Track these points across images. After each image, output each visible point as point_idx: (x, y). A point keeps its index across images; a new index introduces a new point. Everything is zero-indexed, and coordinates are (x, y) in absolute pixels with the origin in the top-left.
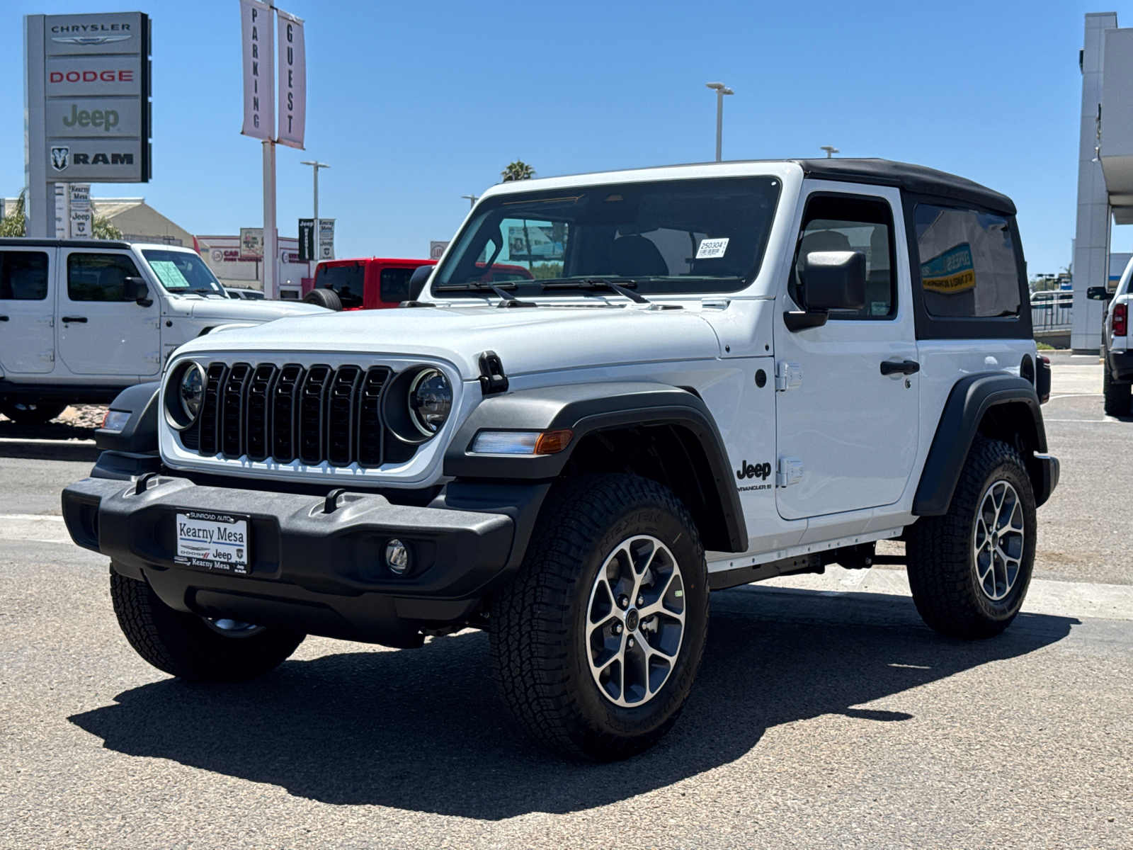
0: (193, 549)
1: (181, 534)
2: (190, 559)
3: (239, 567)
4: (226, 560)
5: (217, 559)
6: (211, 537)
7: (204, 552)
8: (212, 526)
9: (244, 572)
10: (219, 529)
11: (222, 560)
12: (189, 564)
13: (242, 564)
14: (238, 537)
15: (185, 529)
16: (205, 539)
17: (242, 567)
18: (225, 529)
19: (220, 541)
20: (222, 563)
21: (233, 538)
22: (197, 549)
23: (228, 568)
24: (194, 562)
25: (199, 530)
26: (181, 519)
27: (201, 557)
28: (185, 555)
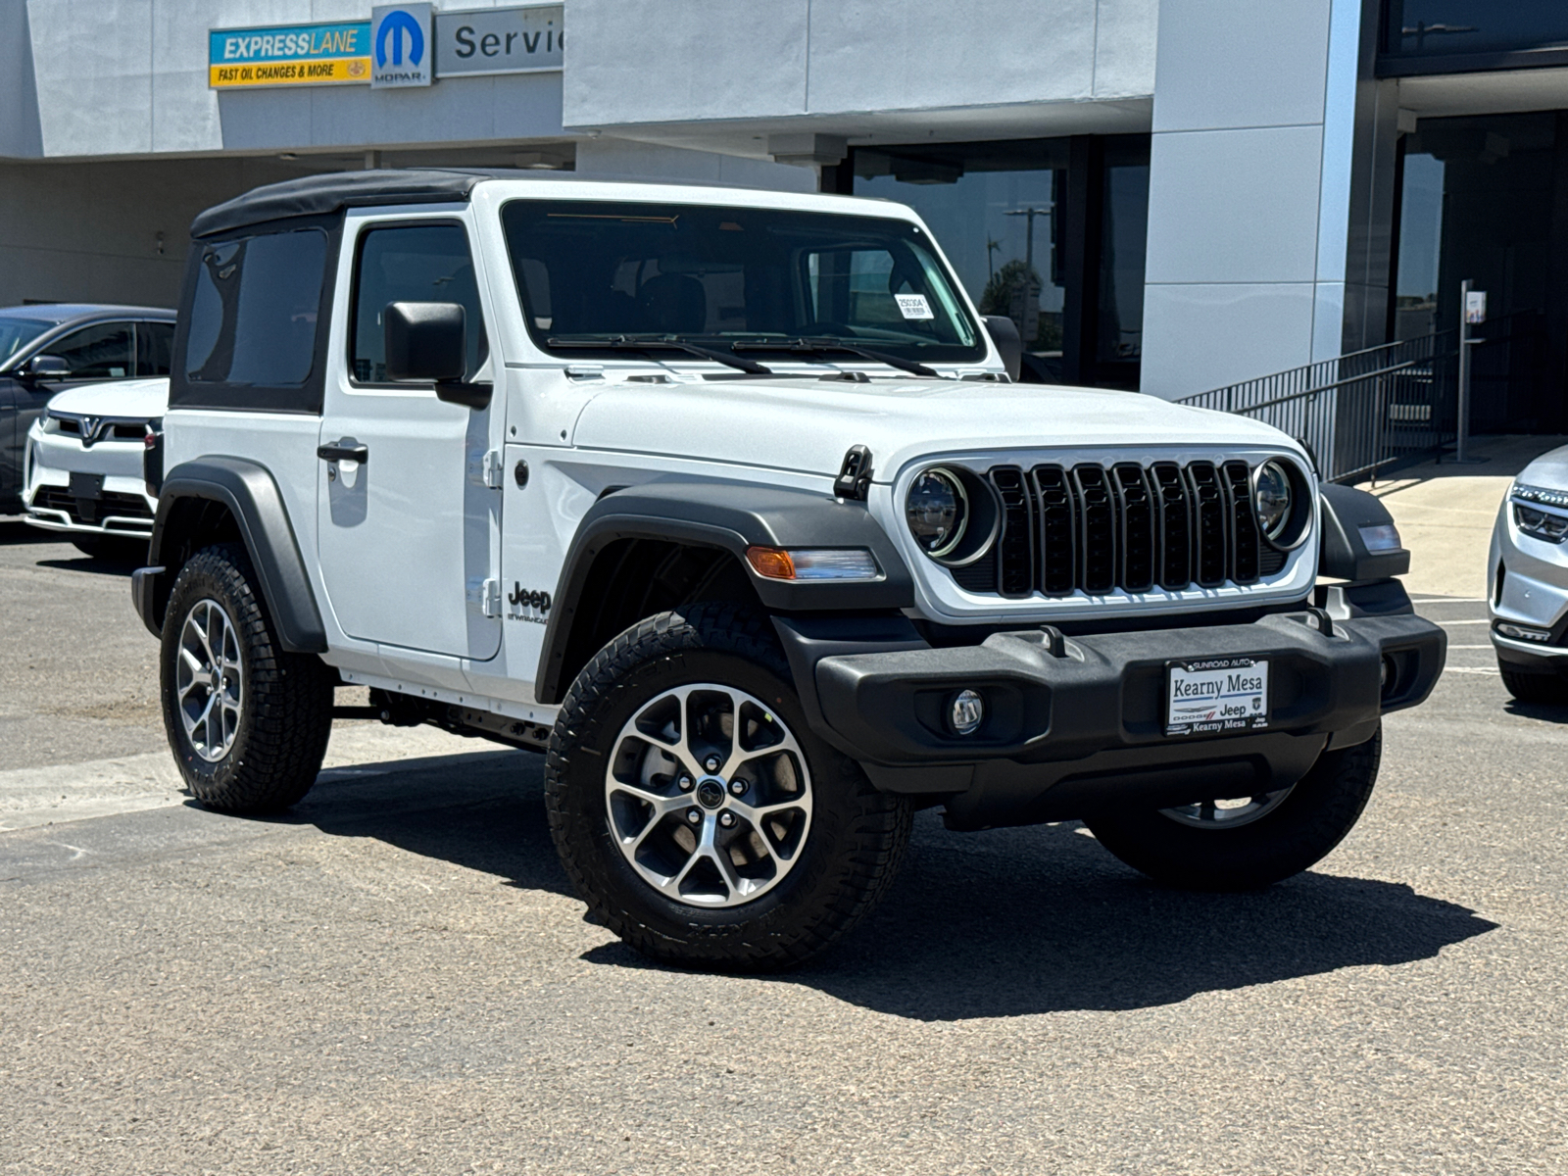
0: (1193, 710)
1: (1176, 695)
2: (1190, 725)
3: (1258, 720)
4: (1238, 716)
5: (1227, 717)
6: (1219, 691)
7: (1207, 712)
8: (1220, 676)
9: (1265, 725)
10: (1230, 677)
11: (1234, 716)
12: (1187, 732)
13: (1260, 716)
14: (1255, 683)
15: (1183, 688)
16: (1211, 695)
17: (1263, 720)
18: (1238, 677)
19: (1232, 693)
20: (1235, 720)
21: (1249, 685)
22: (1198, 710)
23: (1243, 724)
24: (1195, 728)
25: (1202, 685)
26: (1176, 674)
27: (1203, 719)
28: (1181, 721)
